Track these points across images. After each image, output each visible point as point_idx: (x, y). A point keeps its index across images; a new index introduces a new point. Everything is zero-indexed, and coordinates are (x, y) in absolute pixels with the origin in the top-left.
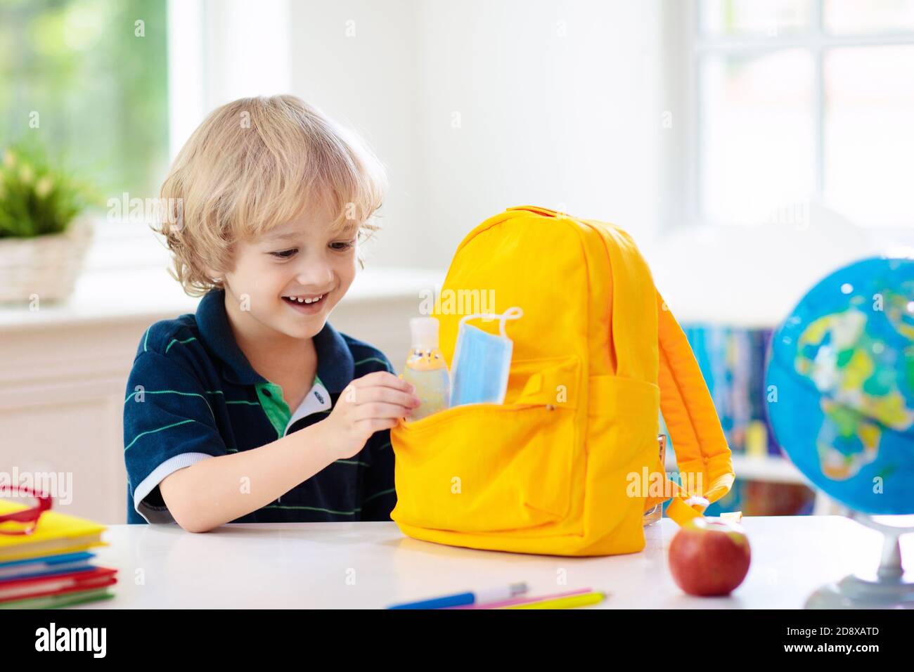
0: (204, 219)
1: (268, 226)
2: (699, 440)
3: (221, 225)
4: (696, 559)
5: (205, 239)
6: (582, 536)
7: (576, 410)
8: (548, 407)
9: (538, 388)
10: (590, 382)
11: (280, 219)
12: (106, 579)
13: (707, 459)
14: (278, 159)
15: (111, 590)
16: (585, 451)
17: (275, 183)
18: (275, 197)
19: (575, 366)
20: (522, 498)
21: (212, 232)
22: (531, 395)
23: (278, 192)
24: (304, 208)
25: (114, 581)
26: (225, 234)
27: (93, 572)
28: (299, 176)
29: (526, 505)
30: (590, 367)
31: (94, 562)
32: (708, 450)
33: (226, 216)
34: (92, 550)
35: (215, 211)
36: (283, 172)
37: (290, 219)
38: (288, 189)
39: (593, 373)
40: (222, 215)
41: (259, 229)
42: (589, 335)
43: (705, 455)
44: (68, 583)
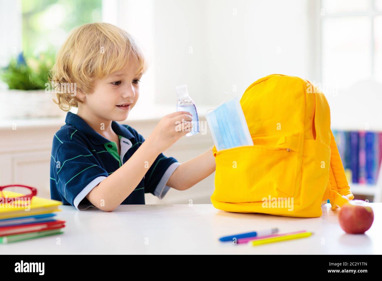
0: (82, 69)
1: (112, 72)
2: (336, 182)
3: (90, 71)
4: (351, 218)
5: (81, 79)
6: (299, 204)
7: (299, 152)
8: (288, 150)
9: (284, 141)
10: (304, 142)
11: (117, 69)
12: (60, 225)
13: (339, 190)
14: (115, 44)
15: (62, 230)
16: (301, 170)
17: (115, 53)
18: (115, 59)
19: (299, 134)
20: (275, 186)
21: (85, 75)
22: (281, 144)
23: (116, 57)
24: (127, 64)
25: (64, 226)
26: (92, 76)
27: (55, 222)
28: (124, 50)
29: (277, 189)
30: (305, 136)
31: (55, 218)
32: (340, 186)
33: (93, 67)
34: (54, 213)
35: (88, 65)
36: (118, 48)
37: (121, 69)
38: (120, 55)
39: (305, 138)
40: (91, 67)
41: (108, 73)
42: (305, 123)
43: (339, 188)
44: (44, 226)
